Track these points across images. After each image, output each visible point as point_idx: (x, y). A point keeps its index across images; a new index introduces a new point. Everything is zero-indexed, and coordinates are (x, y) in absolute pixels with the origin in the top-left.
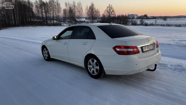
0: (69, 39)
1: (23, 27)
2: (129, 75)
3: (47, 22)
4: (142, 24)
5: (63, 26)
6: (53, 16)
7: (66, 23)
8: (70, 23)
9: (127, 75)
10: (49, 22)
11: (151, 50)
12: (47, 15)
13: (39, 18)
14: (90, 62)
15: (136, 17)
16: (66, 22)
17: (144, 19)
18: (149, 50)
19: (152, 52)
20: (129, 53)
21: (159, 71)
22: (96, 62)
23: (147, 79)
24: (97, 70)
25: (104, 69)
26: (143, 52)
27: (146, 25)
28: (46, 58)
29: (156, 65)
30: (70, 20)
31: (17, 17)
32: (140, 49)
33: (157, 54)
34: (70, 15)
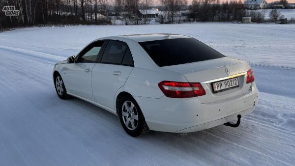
0: (94, 64)
1: (40, 26)
2: (185, 133)
3: (83, 17)
4: (274, 20)
5: (114, 25)
6: (96, 6)
7: (120, 19)
8: (128, 19)
9: (182, 133)
10: (87, 17)
11: (233, 88)
12: (84, 4)
13: (68, 8)
14: (124, 106)
15: (262, 5)
16: (121, 17)
17: (278, 10)
18: (228, 89)
19: (237, 92)
20: (183, 95)
21: (256, 125)
22: (134, 108)
23: (226, 140)
24: (135, 120)
25: (146, 120)
26: (214, 92)
27: (283, 21)
28: (60, 94)
29: (239, 116)
30: (127, 13)
31: (28, 8)
32: (207, 88)
33: (248, 95)
34: (128, 3)
